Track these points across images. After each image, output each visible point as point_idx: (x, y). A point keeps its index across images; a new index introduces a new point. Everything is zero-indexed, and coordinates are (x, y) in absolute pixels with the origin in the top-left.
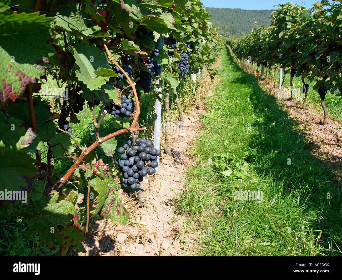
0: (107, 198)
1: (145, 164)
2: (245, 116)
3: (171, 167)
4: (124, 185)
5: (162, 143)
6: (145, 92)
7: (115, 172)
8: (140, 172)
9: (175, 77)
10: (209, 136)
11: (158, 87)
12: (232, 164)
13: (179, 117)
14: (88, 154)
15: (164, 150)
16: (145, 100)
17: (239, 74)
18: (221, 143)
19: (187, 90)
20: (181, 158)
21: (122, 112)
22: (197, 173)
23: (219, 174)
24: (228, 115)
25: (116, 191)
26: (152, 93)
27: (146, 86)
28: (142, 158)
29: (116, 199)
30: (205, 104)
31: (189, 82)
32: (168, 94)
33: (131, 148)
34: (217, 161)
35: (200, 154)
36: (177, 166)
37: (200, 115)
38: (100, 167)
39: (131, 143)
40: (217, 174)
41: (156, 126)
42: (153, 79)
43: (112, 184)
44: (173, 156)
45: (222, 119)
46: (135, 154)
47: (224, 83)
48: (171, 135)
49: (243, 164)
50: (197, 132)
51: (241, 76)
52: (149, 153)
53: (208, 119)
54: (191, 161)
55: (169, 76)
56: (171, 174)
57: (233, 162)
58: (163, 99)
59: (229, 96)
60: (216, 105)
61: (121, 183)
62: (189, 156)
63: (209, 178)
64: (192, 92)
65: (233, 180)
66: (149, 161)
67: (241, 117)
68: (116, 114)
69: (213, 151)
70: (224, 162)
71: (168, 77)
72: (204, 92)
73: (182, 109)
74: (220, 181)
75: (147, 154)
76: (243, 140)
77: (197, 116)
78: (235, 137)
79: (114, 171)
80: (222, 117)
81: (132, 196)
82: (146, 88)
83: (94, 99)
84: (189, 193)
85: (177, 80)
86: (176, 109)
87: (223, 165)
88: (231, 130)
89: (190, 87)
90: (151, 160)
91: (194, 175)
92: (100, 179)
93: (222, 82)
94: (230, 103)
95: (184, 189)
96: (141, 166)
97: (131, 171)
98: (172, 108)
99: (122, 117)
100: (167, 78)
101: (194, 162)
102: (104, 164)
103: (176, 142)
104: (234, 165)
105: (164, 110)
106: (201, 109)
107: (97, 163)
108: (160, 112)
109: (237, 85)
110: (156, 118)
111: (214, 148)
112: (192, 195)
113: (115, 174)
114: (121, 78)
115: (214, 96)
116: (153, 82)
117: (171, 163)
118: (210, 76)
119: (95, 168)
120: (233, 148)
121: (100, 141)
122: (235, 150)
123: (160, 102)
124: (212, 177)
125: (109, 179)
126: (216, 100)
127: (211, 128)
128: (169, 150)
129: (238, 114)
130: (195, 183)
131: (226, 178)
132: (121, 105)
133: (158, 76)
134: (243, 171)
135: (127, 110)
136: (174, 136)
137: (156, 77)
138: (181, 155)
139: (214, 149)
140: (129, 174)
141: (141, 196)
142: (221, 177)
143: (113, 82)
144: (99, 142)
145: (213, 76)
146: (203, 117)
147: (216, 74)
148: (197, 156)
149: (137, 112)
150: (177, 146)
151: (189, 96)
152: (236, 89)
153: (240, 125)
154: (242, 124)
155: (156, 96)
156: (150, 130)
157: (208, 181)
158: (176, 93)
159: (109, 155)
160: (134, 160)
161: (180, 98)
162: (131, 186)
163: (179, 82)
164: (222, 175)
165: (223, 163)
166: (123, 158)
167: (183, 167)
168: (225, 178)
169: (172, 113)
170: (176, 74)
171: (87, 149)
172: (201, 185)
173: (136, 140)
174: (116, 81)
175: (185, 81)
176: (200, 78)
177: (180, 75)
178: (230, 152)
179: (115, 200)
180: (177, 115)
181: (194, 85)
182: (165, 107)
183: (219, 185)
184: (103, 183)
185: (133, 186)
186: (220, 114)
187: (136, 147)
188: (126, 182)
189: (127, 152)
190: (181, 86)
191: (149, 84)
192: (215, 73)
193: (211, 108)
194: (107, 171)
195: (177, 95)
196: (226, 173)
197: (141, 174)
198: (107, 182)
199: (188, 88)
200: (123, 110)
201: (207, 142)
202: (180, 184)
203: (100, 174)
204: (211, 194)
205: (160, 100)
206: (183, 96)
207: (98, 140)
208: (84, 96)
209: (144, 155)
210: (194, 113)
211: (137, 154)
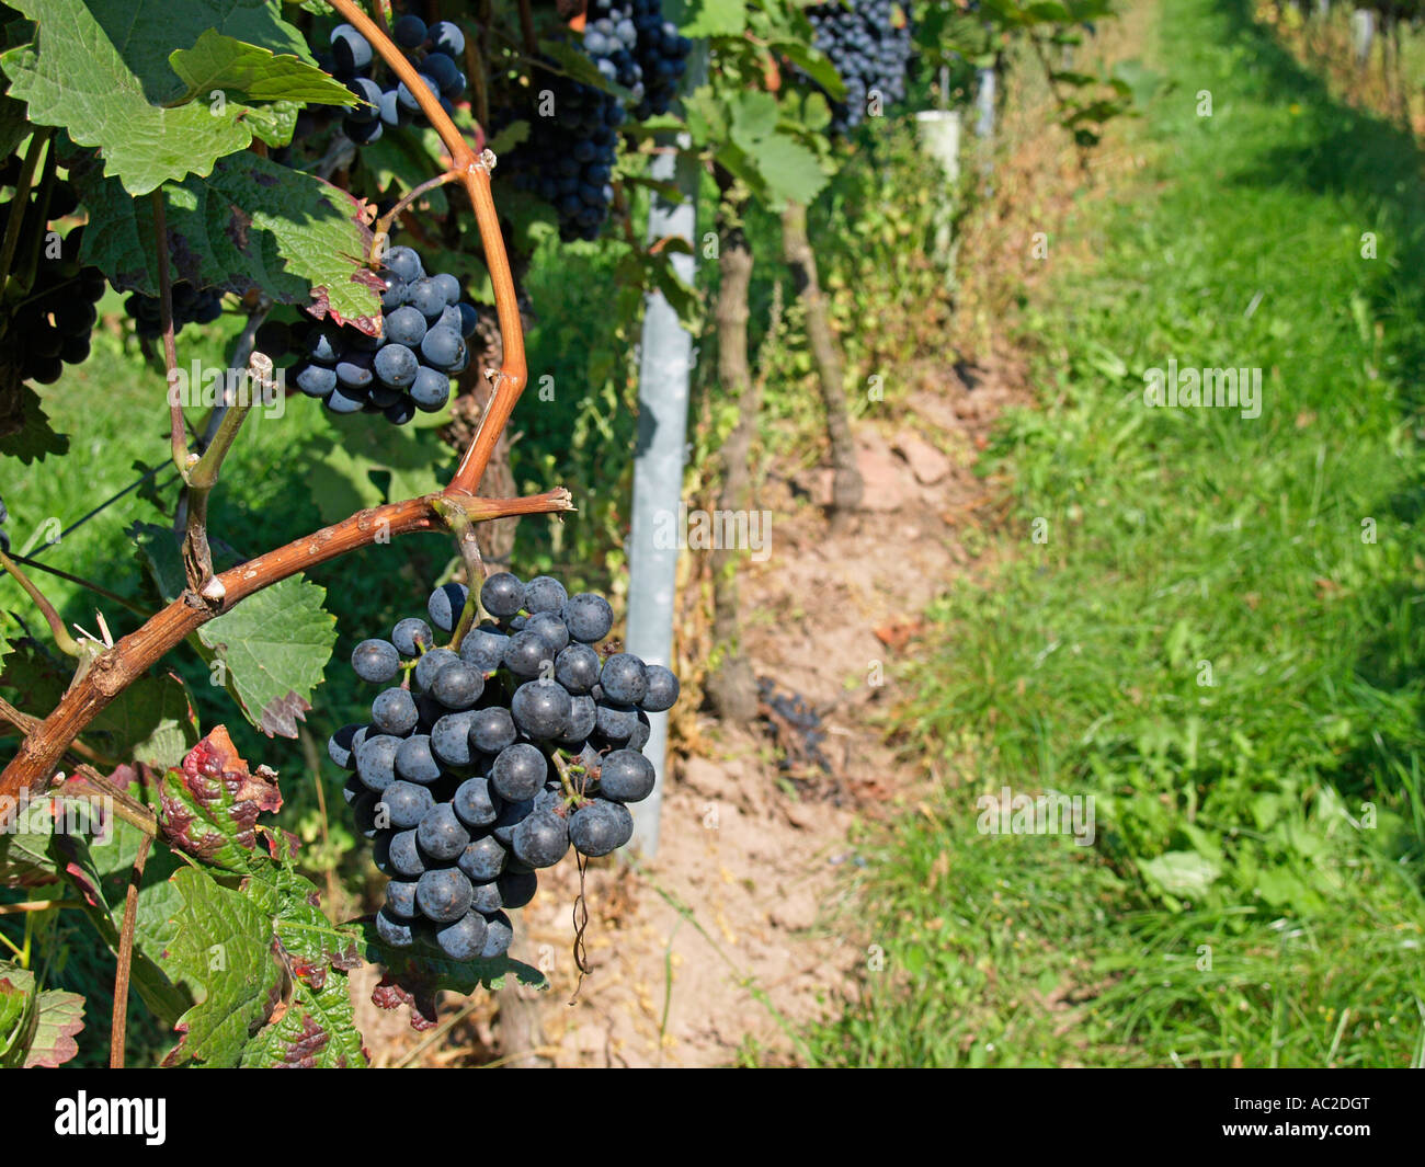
0: (265, 1024)
1: (553, 774)
2: (1327, 437)
3: (751, 819)
4: (390, 926)
5: (689, 630)
6: (567, 235)
7: (328, 846)
8: (514, 832)
9: (796, 132)
10: (1049, 590)
11: (667, 204)
12: (1219, 807)
13: (823, 441)
14: (122, 690)
15: (703, 686)
16: (568, 304)
17: (1288, 119)
18: (1142, 647)
19: (889, 234)
20: (832, 749)
21: (386, 376)
22: (953, 873)
23: (1119, 876)
24: (1201, 434)
25: (331, 977)
26: (622, 248)
27: (578, 194)
28: (534, 723)
29: (326, 1039)
30: (1023, 343)
31: (904, 171)
32: (741, 260)
33: (448, 649)
34: (1110, 780)
35: (976, 723)
36: (803, 813)
37: (981, 427)
38: (213, 786)
39: (449, 608)
40: (1107, 878)
41: (644, 502)
42: (626, 136)
43: (302, 924)
44: (773, 734)
45: (1154, 464)
46: (477, 695)
47: (1170, 188)
48: (763, 578)
49: (1309, 807)
50: (962, 557)
51: (1304, 138)
52: (587, 691)
53: (1046, 458)
54: (904, 774)
55: (755, 115)
56: (757, 873)
57: (1230, 789)
58: (700, 297)
59: (1213, 283)
60: (1109, 353)
61: (368, 921)
62: (897, 737)
63: (1046, 910)
64: (929, 248)
65: (1229, 931)
66: (588, 753)
67: (1301, 451)
68: (343, 386)
69: (1076, 702)
70: (1164, 791)
71: (745, 126)
72: (1022, 253)
73: (850, 380)
74: (1133, 932)
75: (574, 693)
76: (1311, 624)
77: (961, 434)
78: (1252, 597)
79: (319, 839)
80: (1152, 446)
81: (452, 1032)
82: (574, 201)
83: (174, 276)
84: (885, 1020)
85: (814, 149)
86: (799, 375)
87: (1153, 808)
88: (1220, 543)
89: (912, 211)
90: (601, 740)
91: (933, 881)
92: (209, 882)
93: (1161, 178)
94: (1214, 336)
95: (851, 987)
96: (521, 786)
97: (448, 825)
98: (767, 369)
99: (380, 415)
100: (736, 132)
101: (935, 787)
102: (243, 767)
103: (796, 629)
104: (1242, 817)
105: (706, 379)
106: (993, 379)
107: (195, 756)
108: (680, 392)
109: (1277, 198)
110: (645, 444)
111: (1089, 678)
112: (913, 1032)
113: (325, 859)
114: (379, 118)
115: (1097, 285)
116: (624, 165)
117: (754, 787)
118: (1068, 124)
119: (178, 798)
120: (1237, 683)
121: (216, 589)
122: (1250, 701)
123: (683, 315)
124: (1067, 904)
125: (279, 885)
126: (1106, 313)
127: (1070, 528)
128: (740, 689)
129: (1274, 427)
130: (933, 943)
131: (1175, 907)
132: (377, 322)
133: (668, 120)
134: (1307, 860)
135: (423, 361)
136: (780, 583)
137: (654, 122)
138: (835, 729)
139: (1085, 688)
140: (428, 842)
141: (524, 1031)
142: (1136, 905)
143: (324, 149)
144: (209, 601)
145: (1094, 128)
146: (1008, 443)
147: (1114, 112)
148: (952, 737)
149: (505, 379)
150: (803, 656)
151: (906, 280)
152: (1263, 232)
153: (1292, 504)
154: (1302, 501)
155: (651, 266)
156: (601, 532)
157: (1040, 929)
158: (804, 253)
159: (273, 722)
160: (471, 741)
161: (830, 292)
162: (442, 936)
163: (830, 167)
164: (1144, 885)
165: (1151, 793)
166: (387, 720)
167: (846, 818)
168: (1165, 909)
169: (766, 407)
170: (802, 109)
171: (116, 651)
172: (983, 963)
173: (488, 586)
174: (346, 142)
175: (875, 164)
176: (986, 144)
177: (839, 110)
178: (1210, 715)
179: (321, 1043)
180: (808, 423)
181: (941, 198)
182: (716, 356)
183: (1117, 962)
184: (231, 912)
185: (458, 939)
186: (1135, 423)
187: (491, 643)
188: (405, 910)
189: (421, 679)
190: (843, 196)
191: (592, 172)
192: (1104, 103)
193: (1074, 376)
194: (266, 817)
195: (811, 270)
196: (1177, 872)
197: (518, 847)
198: (263, 903)
199: (895, 213)
200: (393, 359)
201: (1033, 636)
202: (824, 947)
203: (214, 844)
204: (1059, 1030)
205: (678, 299)
206: (854, 278)
207: (203, 582)
208: (95, 253)
209: (544, 699)
210: (940, 413)
211: (497, 692)
